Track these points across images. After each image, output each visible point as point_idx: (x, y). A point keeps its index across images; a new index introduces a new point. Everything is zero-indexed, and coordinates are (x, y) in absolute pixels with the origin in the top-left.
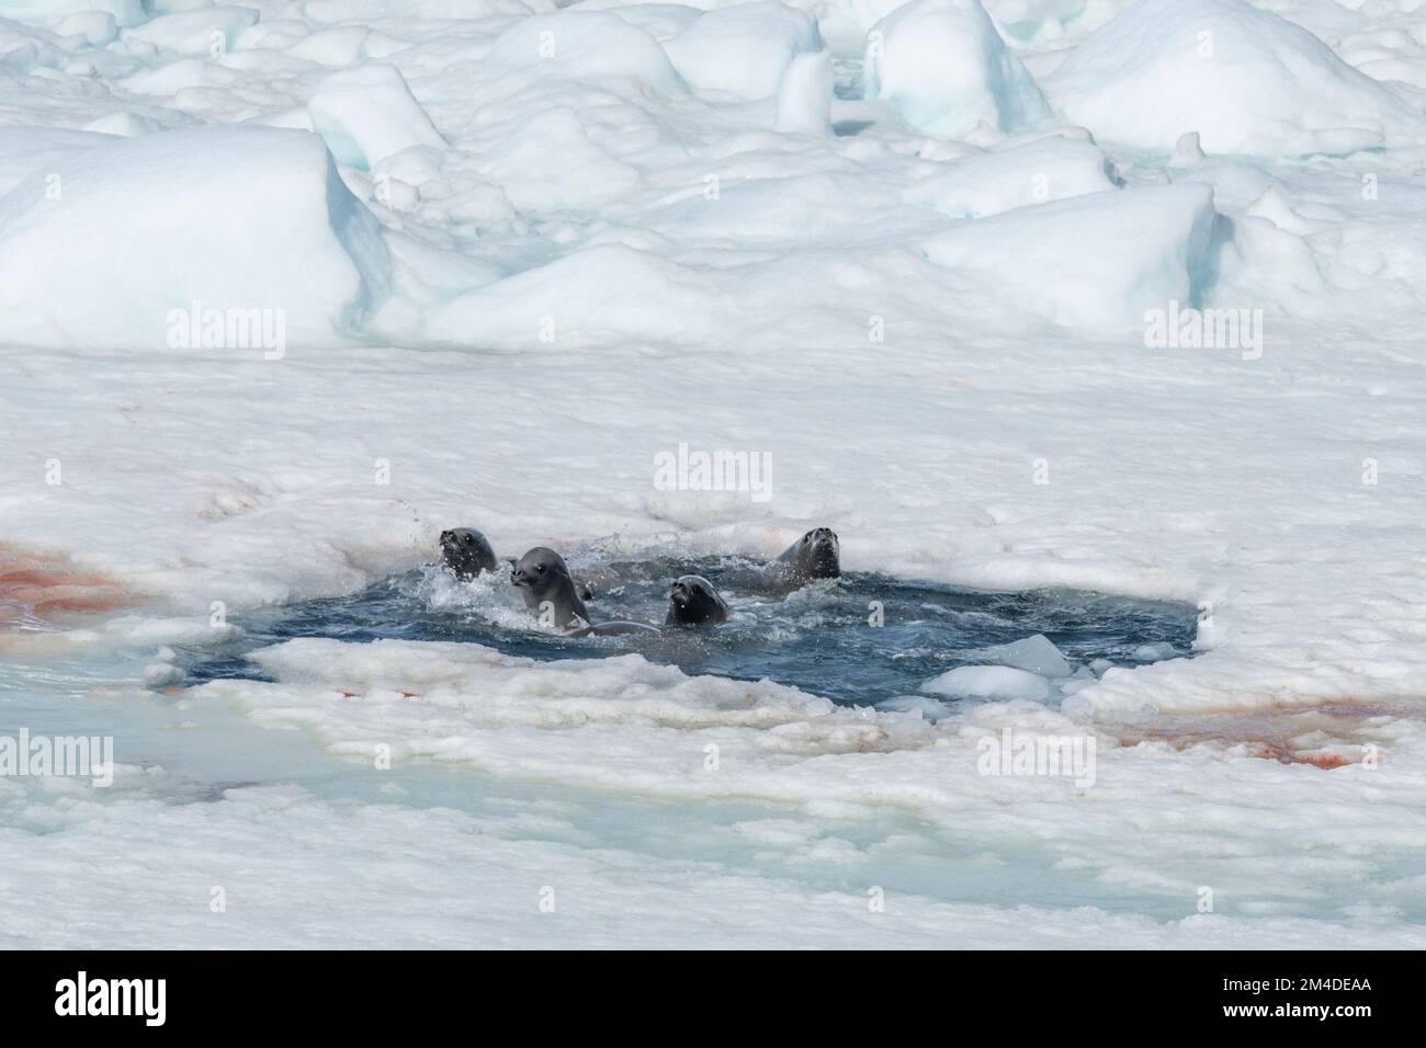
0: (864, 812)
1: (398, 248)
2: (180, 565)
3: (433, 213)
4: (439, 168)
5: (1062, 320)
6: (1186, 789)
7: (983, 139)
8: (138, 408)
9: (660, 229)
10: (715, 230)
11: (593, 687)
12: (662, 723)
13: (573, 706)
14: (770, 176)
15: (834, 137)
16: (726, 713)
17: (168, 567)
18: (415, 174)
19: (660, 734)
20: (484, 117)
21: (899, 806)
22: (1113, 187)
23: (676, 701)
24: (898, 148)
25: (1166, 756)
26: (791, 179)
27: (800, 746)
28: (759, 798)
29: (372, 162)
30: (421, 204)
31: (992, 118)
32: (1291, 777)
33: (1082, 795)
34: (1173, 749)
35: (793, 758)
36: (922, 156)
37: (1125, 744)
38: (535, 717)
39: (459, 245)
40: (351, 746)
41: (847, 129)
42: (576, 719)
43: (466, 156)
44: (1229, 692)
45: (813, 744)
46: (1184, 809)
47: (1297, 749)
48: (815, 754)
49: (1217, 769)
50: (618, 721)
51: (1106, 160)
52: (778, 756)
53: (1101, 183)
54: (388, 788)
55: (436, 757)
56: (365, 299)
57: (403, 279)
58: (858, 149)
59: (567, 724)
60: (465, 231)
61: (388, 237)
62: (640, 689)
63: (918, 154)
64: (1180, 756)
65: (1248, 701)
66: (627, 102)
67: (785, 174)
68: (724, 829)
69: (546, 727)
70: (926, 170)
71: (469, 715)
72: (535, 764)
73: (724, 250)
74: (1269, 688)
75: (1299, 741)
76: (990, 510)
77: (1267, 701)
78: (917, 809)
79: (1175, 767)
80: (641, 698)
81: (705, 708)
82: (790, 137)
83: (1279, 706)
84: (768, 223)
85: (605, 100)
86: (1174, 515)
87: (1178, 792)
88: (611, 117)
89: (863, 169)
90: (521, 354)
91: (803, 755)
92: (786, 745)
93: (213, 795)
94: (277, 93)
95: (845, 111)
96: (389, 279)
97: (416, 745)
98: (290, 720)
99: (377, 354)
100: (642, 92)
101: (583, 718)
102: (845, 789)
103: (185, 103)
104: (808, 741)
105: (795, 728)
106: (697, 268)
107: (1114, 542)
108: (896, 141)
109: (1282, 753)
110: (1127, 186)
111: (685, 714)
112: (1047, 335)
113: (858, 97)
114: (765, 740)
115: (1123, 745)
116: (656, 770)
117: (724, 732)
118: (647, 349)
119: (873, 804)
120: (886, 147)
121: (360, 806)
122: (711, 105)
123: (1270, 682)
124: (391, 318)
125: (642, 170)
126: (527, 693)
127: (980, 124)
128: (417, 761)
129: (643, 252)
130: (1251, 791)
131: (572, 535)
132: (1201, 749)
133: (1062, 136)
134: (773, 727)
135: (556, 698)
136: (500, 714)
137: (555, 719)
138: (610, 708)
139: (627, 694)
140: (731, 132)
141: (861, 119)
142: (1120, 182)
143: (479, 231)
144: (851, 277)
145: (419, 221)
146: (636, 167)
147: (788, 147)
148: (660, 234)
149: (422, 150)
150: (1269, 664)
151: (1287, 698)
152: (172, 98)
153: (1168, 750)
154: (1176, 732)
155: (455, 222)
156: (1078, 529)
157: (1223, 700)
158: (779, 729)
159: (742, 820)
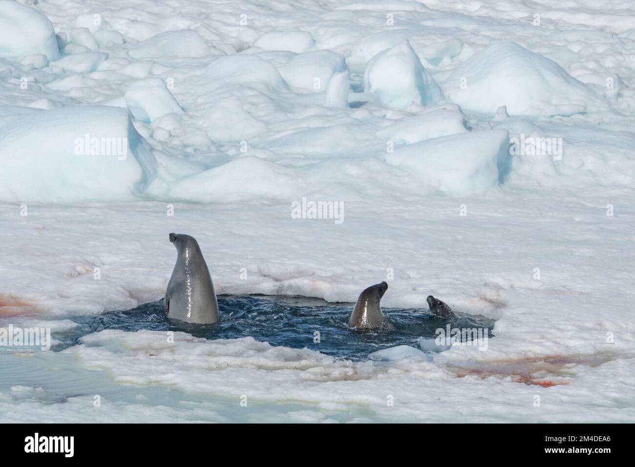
0: (344, 408)
1: (159, 158)
2: (57, 297)
3: (176, 142)
4: (180, 123)
5: (443, 188)
6: (484, 396)
7: (414, 109)
8: (44, 228)
9: (273, 149)
10: (296, 150)
11: (231, 351)
12: (260, 367)
13: (222, 360)
14: (320, 126)
15: (349, 108)
16: (288, 363)
17: (53, 298)
18: (169, 125)
19: (259, 373)
20: (201, 100)
21: (360, 405)
22: (467, 131)
23: (267, 357)
24: (376, 114)
25: (477, 381)
26: (329, 127)
27: (319, 378)
28: (300, 401)
29: (152, 120)
30: (171, 138)
31: (418, 101)
32: (530, 391)
33: (439, 399)
34: (480, 379)
35: (315, 383)
36: (387, 117)
37: (459, 376)
38: (205, 365)
39: (187, 156)
40: (125, 378)
41: (355, 105)
42: (223, 366)
43: (192, 117)
44: (506, 353)
45: (324, 377)
46: (482, 406)
47: (534, 378)
48: (325, 381)
49: (498, 388)
50: (241, 366)
51: (464, 120)
52: (309, 382)
53: (461, 129)
54: (139, 397)
55: (161, 383)
56: (145, 180)
57: (161, 171)
58: (359, 114)
59: (219, 368)
60: (189, 150)
61: (155, 153)
62: (251, 352)
63: (385, 116)
64: (483, 382)
65: (514, 357)
66: (262, 94)
67: (327, 125)
68: (283, 415)
69: (210, 369)
70: (387, 123)
71: (177, 364)
72: (204, 386)
73: (300, 158)
74: (524, 351)
75: (535, 375)
76: (408, 272)
77: (521, 357)
78: (368, 405)
79: (479, 387)
80: (251, 356)
81: (279, 360)
82: (330, 109)
83: (528, 359)
84: (320, 146)
85: (253, 93)
86: (487, 274)
87: (481, 398)
88: (255, 100)
89: (360, 123)
90: (210, 203)
91: (320, 381)
92: (312, 377)
93: (63, 401)
94: (114, 89)
95: (354, 97)
96: (155, 171)
97: (153, 378)
98: (100, 366)
99: (148, 204)
100: (269, 89)
101: (226, 366)
102: (337, 397)
103: (74, 94)
104: (323, 375)
105: (317, 370)
106: (287, 166)
107: (461, 286)
108: (376, 111)
109: (527, 380)
110: (473, 130)
111: (270, 363)
112: (437, 195)
113: (362, 91)
114: (304, 375)
115: (459, 377)
116: (256, 389)
117: (286, 371)
118: (264, 202)
119: (348, 404)
120: (371, 113)
121: (126, 405)
122: (299, 95)
123: (524, 349)
124: (156, 188)
125: (267, 123)
126: (203, 354)
127: (413, 102)
128: (154, 385)
129: (264, 159)
130: (512, 398)
131: (227, 283)
132: (492, 379)
133: (445, 109)
134: (308, 369)
135: (215, 356)
136: (190, 363)
137: (214, 366)
138: (237, 361)
139: (245, 355)
140: (306, 107)
141: (362, 101)
142: (470, 129)
143: (195, 150)
144: (353, 170)
145: (170, 146)
146: (263, 121)
147: (329, 113)
148: (272, 151)
149: (173, 115)
150: (524, 340)
151: (531, 355)
152: (68, 92)
153: (477, 379)
154: (480, 370)
155: (185, 146)
156: (446, 280)
157: (503, 356)
158: (311, 370)
159: (291, 411)
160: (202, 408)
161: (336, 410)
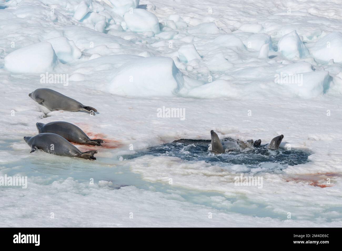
0: (235, 195)
1: (186, 79)
2: (131, 139)
3: (195, 72)
4: (199, 63)
5: (300, 95)
6: (295, 192)
7: (296, 59)
8: (132, 108)
9: (233, 76)
10: (243, 76)
11: (195, 167)
12: (205, 175)
13: (190, 171)
14: (254, 66)
15: (269, 59)
16: (217, 173)
17: (129, 139)
18: (194, 64)
19: (203, 177)
20: (210, 53)
21: (242, 194)
22: (313, 71)
23: (209, 170)
24: (278, 62)
25: (294, 184)
26: (258, 67)
27: (228, 180)
28: (218, 191)
29: (188, 61)
30: (194, 70)
31: (298, 56)
32: (315, 190)
33: (276, 192)
34: (295, 183)
35: (226, 183)
36: (283, 63)
37: (287, 181)
38: (182, 173)
39: (198, 78)
40: (149, 178)
41: (271, 57)
42: (190, 173)
43: (204, 61)
44: (309, 171)
45: (230, 180)
46: (293, 196)
47: (318, 183)
48: (230, 182)
49: (302, 187)
50: (197, 174)
51: (312, 66)
52: (223, 182)
53: (311, 70)
54: (151, 187)
55: (162, 181)
56: (178, 88)
57: (186, 85)
58: (271, 61)
59: (188, 174)
60: (200, 75)
61: (184, 77)
62: (203, 168)
63: (282, 63)
64: (297, 184)
65: (313, 173)
66: (234, 51)
67: (257, 66)
68: (208, 198)
69: (184, 175)
70: (281, 66)
71: (171, 172)
72: (178, 183)
73: (243, 80)
74: (317, 170)
75: (319, 181)
76: (277, 132)
77: (316, 172)
78: (245, 194)
79: (294, 187)
80: (203, 169)
81: (213, 172)
82: (260, 59)
83: (318, 174)
84: (252, 75)
85: (231, 51)
86: (309, 134)
87: (293, 192)
88: (231, 54)
89: (271, 65)
90: (204, 99)
91: (228, 182)
92: (225, 180)
93: (119, 188)
94: (177, 48)
95: (272, 53)
96: (183, 84)
97: (159, 178)
98: (138, 171)
99: (178, 98)
100: (238, 49)
101: (191, 173)
102: (233, 190)
103: (160, 49)
104: (230, 179)
105: (228, 177)
106: (236, 84)
107: (298, 139)
108: (278, 60)
109: (315, 184)
110: (316, 70)
111: (210, 173)
112: (297, 98)
113: (276, 51)
114: (222, 179)
115: (287, 182)
116: (200, 185)
117: (215, 177)
118: (225, 99)
119: (237, 193)
120: (276, 61)
121: (144, 191)
122: (250, 52)
123: (317, 169)
124: (183, 91)
125: (234, 64)
126: (181, 168)
127: (296, 56)
128: (159, 182)
129: (229, 81)
130: (306, 192)
131: (202, 135)
132: (301, 183)
134: (224, 176)
135: (188, 169)
136: (176, 172)
137: (186, 173)
138: (196, 171)
139: (200, 169)
140: (252, 57)
141: (275, 55)
142: (314, 70)
143: (202, 75)
144: (263, 86)
145: (192, 73)
146: (233, 64)
147: (259, 61)
148: (233, 77)
149: (196, 60)
150: (318, 165)
151: (320, 172)
152: (158, 48)
153: (294, 183)
154: (297, 179)
155: (199, 73)
156: (292, 136)
157: (308, 172)
158: (225, 177)
159: (212, 196)
160: (175, 193)
161: (232, 196)
